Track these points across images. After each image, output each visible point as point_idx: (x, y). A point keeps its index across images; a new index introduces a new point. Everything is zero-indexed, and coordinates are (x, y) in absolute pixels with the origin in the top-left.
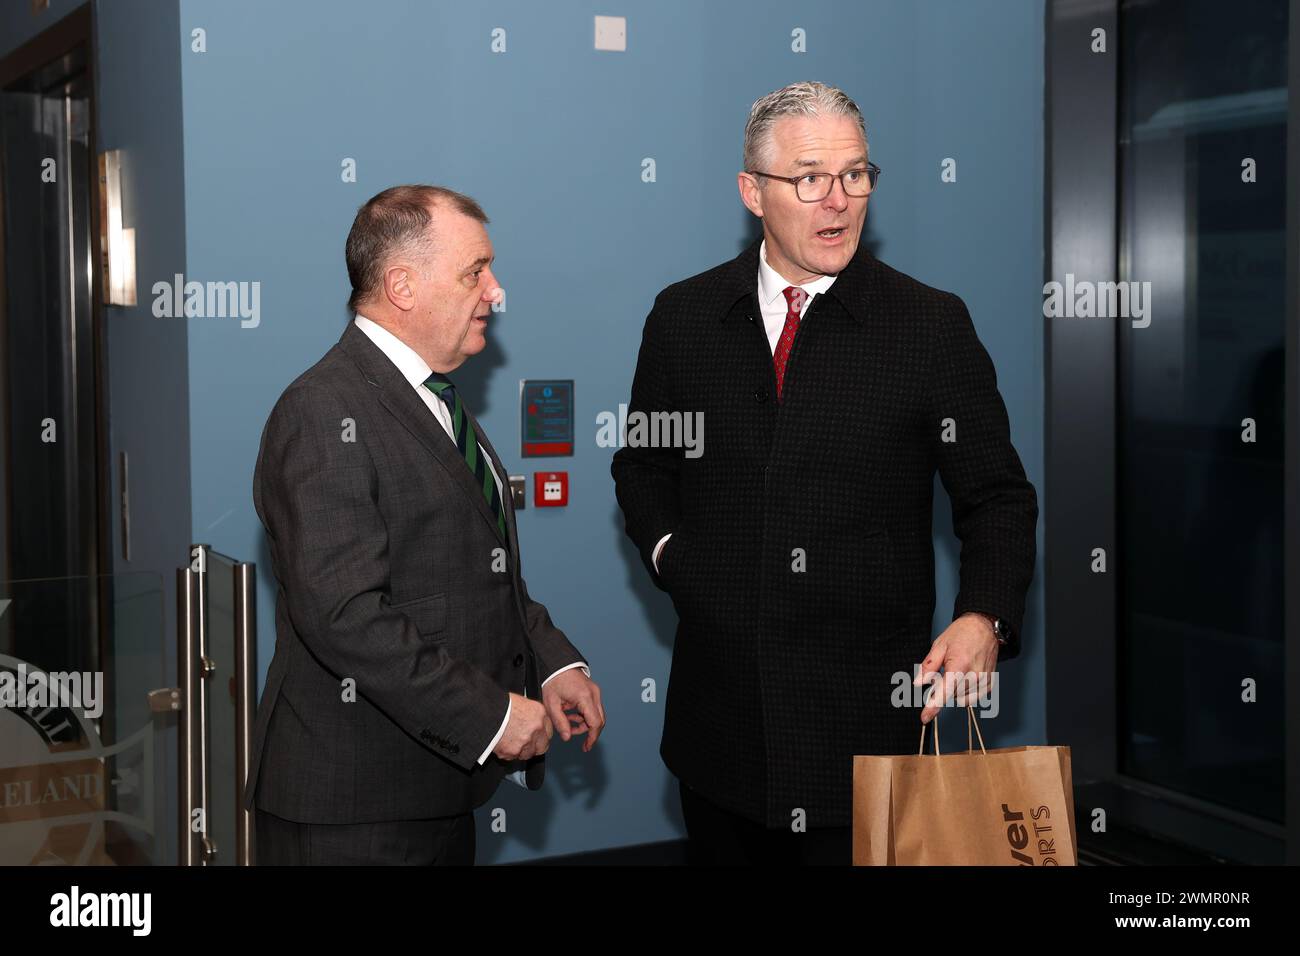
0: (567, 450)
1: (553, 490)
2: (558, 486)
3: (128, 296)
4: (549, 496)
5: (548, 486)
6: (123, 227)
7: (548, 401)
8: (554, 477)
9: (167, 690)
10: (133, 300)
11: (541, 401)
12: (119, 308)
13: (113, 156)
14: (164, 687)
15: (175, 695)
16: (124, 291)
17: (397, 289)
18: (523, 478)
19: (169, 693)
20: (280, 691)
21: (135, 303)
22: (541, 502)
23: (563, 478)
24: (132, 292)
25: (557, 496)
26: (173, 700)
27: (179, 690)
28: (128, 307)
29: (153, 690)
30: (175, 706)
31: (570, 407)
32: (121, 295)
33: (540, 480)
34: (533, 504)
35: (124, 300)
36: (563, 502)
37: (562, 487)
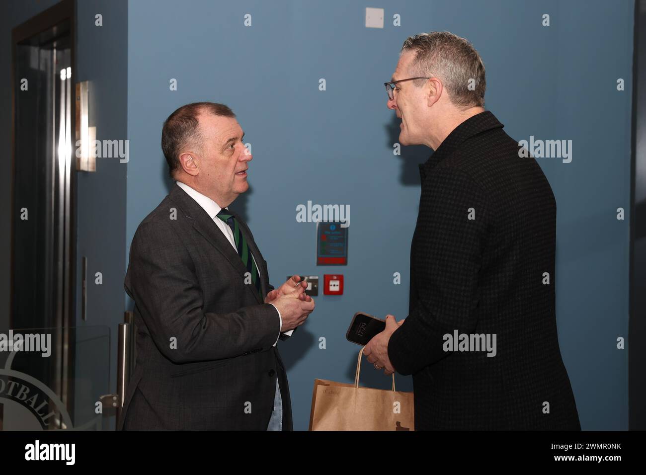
0: (343, 261)
1: (334, 285)
2: (337, 283)
3: (90, 166)
4: (332, 289)
5: (332, 283)
6: (89, 126)
7: (333, 233)
8: (335, 278)
9: (110, 395)
10: (93, 168)
11: (329, 233)
12: (85, 173)
13: (85, 85)
14: (109, 394)
15: (115, 398)
16: (88, 162)
17: (188, 165)
18: (317, 278)
19: (112, 397)
20: (137, 387)
21: (95, 170)
22: (327, 292)
23: (341, 278)
24: (93, 164)
25: (337, 289)
26: (114, 401)
27: (117, 395)
28: (90, 172)
29: (103, 395)
30: (115, 404)
31: (345, 237)
32: (86, 165)
33: (327, 279)
34: (323, 293)
35: (88, 168)
36: (340, 292)
37: (340, 284)
